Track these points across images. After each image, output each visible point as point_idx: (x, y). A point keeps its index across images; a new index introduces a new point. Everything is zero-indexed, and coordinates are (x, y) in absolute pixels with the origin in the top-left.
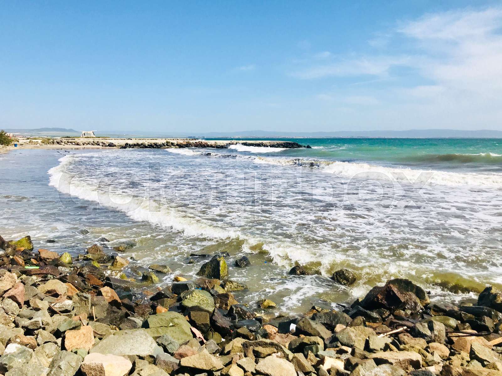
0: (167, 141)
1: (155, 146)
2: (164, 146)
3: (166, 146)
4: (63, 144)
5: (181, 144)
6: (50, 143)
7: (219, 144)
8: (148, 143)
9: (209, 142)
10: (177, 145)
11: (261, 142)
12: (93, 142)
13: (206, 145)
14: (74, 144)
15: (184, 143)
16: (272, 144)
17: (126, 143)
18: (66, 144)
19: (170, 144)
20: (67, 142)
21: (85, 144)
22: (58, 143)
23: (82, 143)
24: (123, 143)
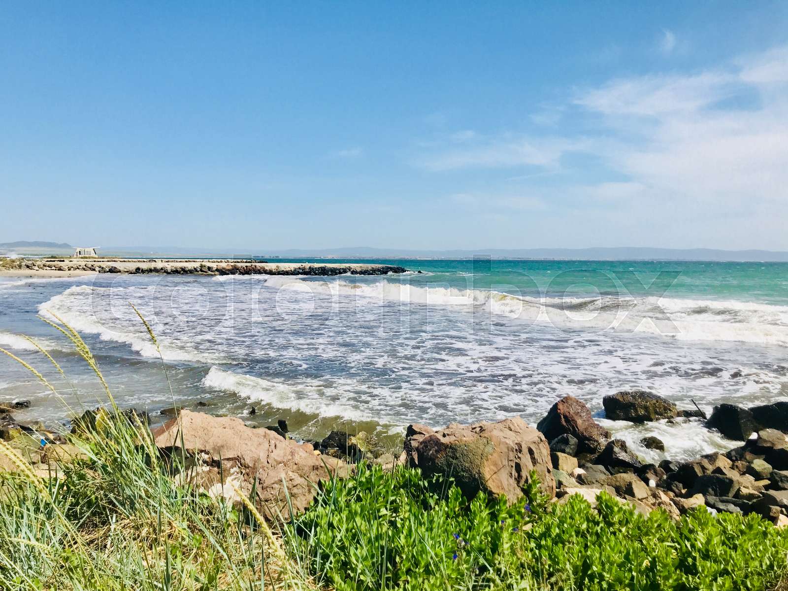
0: (201, 264)
1: (182, 272)
2: (197, 271)
3: (200, 272)
4: (36, 268)
5: (224, 268)
6: (16, 267)
7: (283, 269)
8: (172, 267)
9: (267, 266)
10: (217, 270)
11: (347, 265)
12: (85, 265)
13: (262, 271)
14: (53, 268)
15: (228, 268)
16: (364, 269)
17: (137, 267)
18: (41, 268)
19: (205, 269)
20: (42, 266)
21: (72, 269)
22: (28, 267)
23: (66, 268)
24: (132, 266)
